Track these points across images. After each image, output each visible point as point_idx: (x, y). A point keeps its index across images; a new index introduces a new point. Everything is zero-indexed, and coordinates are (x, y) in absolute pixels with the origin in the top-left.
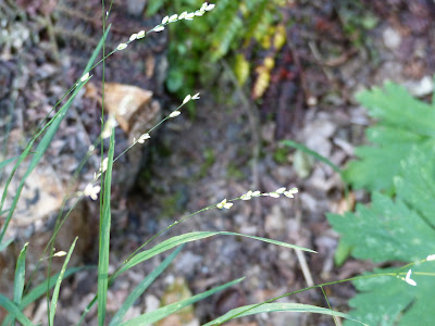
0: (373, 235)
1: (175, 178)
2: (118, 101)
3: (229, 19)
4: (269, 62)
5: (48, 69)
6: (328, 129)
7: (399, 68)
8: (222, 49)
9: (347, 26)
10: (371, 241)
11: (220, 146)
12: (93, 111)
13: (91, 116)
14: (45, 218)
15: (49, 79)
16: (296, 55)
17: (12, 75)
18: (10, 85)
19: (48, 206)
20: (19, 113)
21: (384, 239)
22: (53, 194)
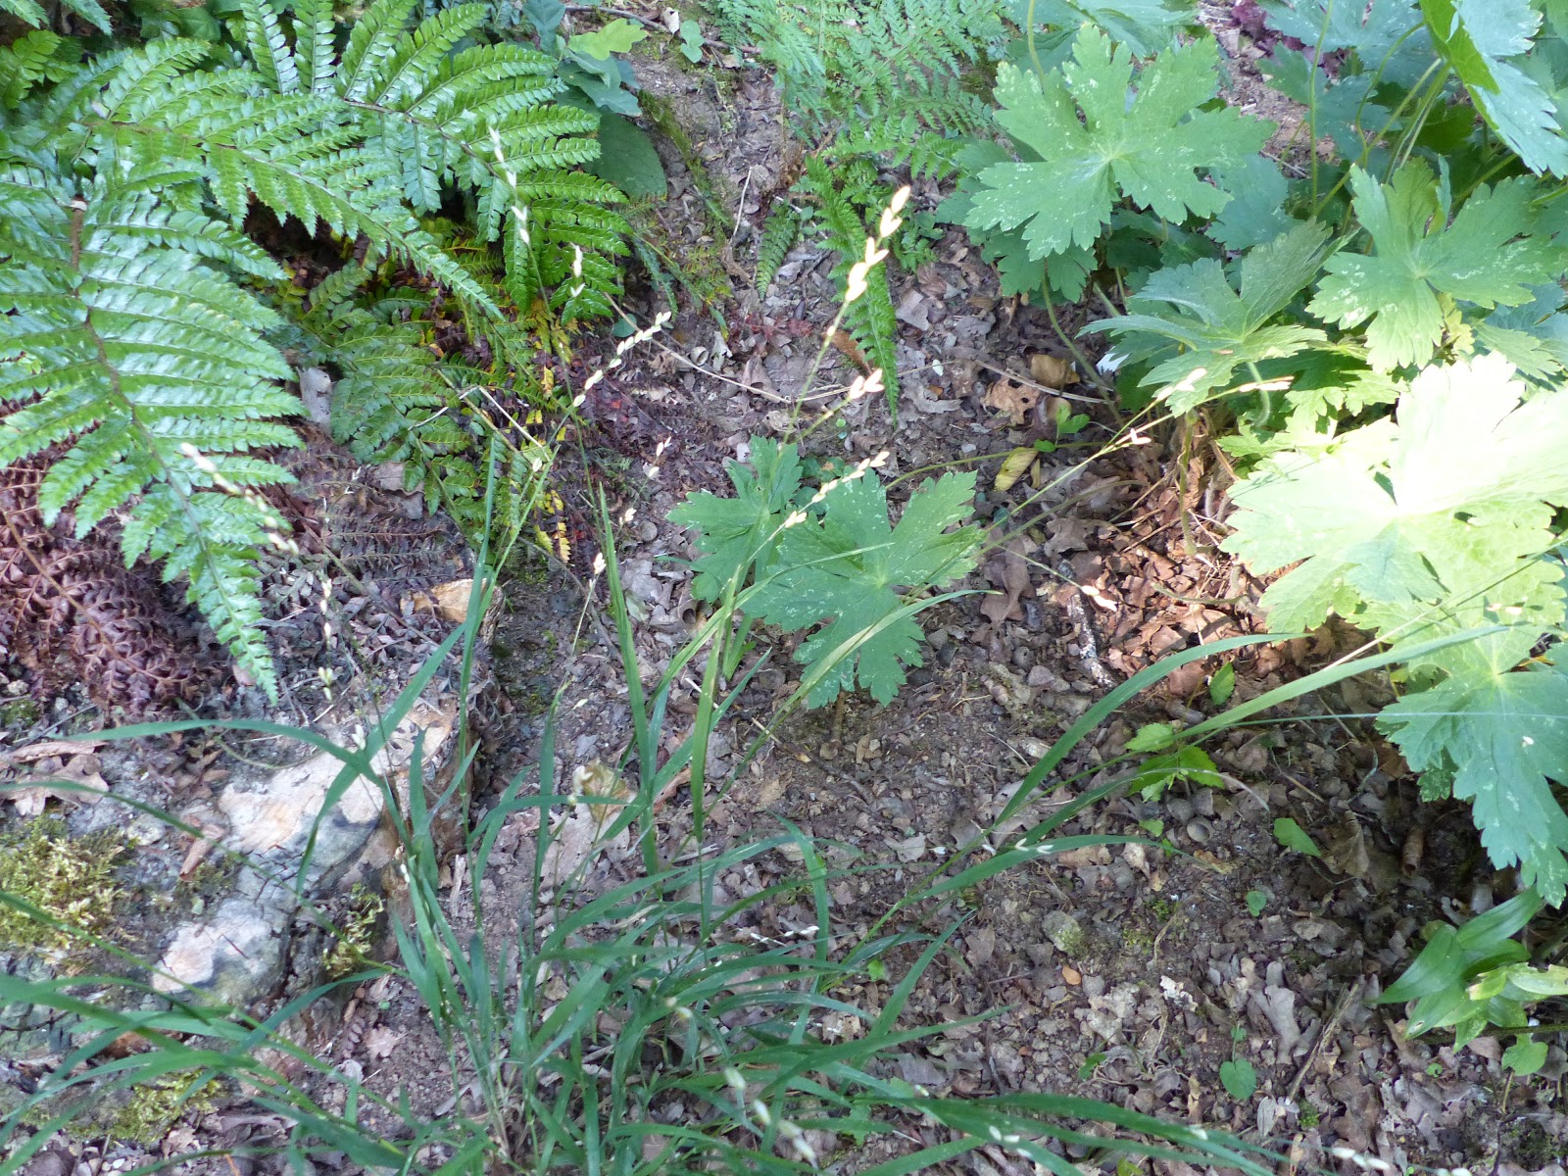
0: (791, 606)
1: (524, 674)
2: (456, 600)
3: (506, 497)
4: (561, 526)
5: (356, 603)
6: (646, 567)
7: (669, 496)
8: (517, 528)
9: (609, 473)
10: (792, 611)
11: (553, 624)
12: (434, 620)
13: (434, 626)
14: (441, 751)
15: (361, 613)
16: (578, 514)
17: (319, 626)
18: (320, 636)
19: (436, 739)
20: (349, 657)
21: (803, 604)
22: (436, 724)
